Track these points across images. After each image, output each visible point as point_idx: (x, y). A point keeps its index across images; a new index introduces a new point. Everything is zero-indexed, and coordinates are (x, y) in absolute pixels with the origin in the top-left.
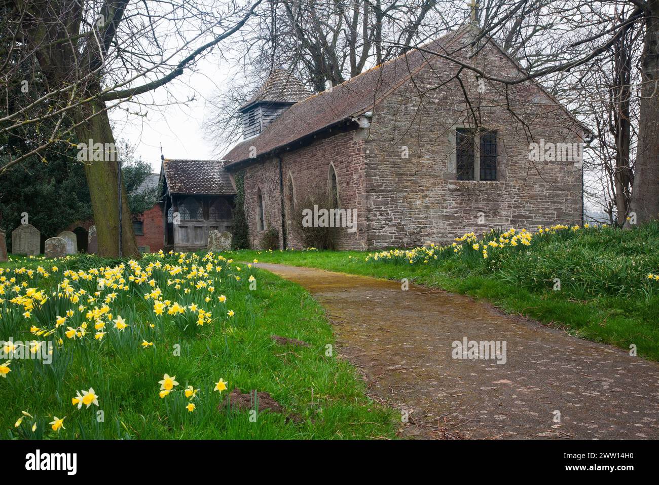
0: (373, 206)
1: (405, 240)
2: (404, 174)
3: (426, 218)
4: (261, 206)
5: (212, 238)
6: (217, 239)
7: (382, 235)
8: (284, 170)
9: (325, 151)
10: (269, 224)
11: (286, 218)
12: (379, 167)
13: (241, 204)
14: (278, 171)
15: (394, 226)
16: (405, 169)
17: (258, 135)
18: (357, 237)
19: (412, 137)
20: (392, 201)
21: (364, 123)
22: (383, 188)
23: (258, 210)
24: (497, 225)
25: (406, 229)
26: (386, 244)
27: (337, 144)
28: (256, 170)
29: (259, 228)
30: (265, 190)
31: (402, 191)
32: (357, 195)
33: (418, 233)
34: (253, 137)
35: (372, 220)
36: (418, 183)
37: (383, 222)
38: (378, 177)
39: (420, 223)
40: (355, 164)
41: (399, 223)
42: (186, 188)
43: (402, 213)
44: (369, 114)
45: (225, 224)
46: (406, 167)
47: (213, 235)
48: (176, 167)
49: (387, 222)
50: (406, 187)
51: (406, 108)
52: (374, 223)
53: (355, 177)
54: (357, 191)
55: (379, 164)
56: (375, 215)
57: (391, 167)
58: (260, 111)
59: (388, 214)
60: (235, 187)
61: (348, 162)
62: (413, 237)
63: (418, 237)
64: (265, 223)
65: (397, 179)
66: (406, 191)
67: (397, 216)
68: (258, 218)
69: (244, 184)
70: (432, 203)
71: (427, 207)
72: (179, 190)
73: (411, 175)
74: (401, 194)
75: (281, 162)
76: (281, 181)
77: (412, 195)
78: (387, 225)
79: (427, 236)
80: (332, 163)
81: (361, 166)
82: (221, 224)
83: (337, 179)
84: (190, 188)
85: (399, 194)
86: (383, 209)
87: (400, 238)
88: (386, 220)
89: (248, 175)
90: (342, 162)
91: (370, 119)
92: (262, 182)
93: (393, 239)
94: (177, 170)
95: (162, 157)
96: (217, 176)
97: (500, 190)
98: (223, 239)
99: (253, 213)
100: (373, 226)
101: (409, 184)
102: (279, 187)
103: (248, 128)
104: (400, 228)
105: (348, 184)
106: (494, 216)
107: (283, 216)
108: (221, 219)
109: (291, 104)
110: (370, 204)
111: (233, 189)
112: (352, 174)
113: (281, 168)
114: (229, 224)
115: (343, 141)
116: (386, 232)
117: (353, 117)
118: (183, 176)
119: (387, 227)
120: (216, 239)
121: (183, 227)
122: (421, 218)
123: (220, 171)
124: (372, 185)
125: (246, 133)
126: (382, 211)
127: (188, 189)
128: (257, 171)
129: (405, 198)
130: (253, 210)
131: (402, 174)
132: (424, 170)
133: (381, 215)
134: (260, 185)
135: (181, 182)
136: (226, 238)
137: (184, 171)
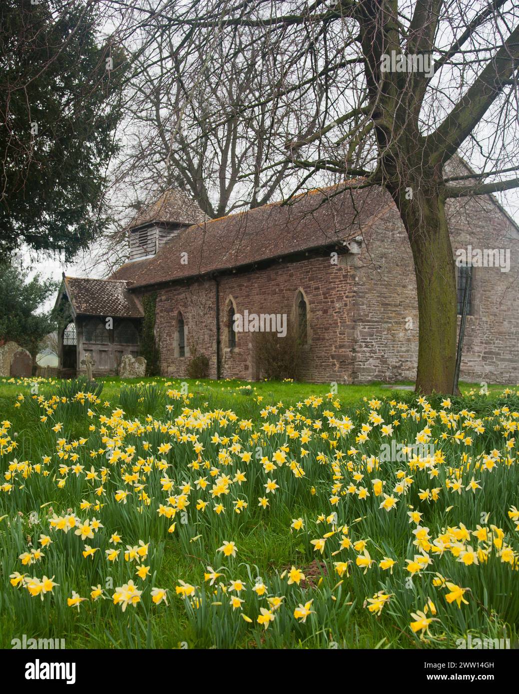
0: (360, 338)
1: (387, 374)
2: (389, 305)
3: (408, 351)
4: (181, 332)
5: (125, 363)
6: (131, 364)
7: (367, 368)
8: (221, 294)
9: (291, 276)
10: (194, 351)
11: (222, 345)
12: (367, 296)
13: (151, 327)
14: (213, 294)
15: (378, 358)
16: (390, 299)
17: (153, 256)
18: (336, 369)
19: (397, 265)
20: (377, 332)
21: (354, 248)
22: (369, 319)
23: (176, 335)
24: (470, 361)
25: (389, 362)
26: (370, 378)
27: (311, 268)
28: (175, 293)
29: (176, 354)
30: (190, 315)
31: (387, 322)
32: (339, 324)
33: (399, 367)
34: (144, 258)
35: (358, 352)
36: (402, 314)
37: (368, 354)
38: (365, 307)
39: (402, 356)
40: (338, 291)
41: (383, 356)
42: (91, 308)
43: (386, 346)
44: (359, 238)
45: (131, 349)
46: (391, 297)
47: (127, 360)
48: (78, 285)
49: (372, 355)
50: (389, 318)
51: (393, 234)
52: (359, 355)
53: (337, 305)
54: (339, 321)
55: (366, 293)
56: (361, 347)
57: (378, 297)
58: (157, 232)
59: (372, 345)
60: (141, 310)
61: (328, 289)
62: (395, 370)
63: (399, 371)
64: (187, 349)
65: (382, 309)
66: (390, 323)
67: (381, 348)
68: (175, 344)
69: (155, 307)
70: (414, 336)
71: (409, 340)
72: (85, 310)
73: (396, 306)
74: (386, 326)
75: (218, 285)
76: (218, 306)
77: (396, 327)
78: (372, 357)
79: (408, 370)
80: (301, 289)
81: (347, 294)
82: (127, 348)
83: (308, 307)
84: (96, 309)
85: (384, 325)
86: (368, 340)
87: (383, 372)
88: (371, 352)
89: (163, 298)
90: (317, 289)
91: (359, 243)
92: (185, 306)
93: (377, 373)
94: (80, 289)
95: (63, 274)
96: (121, 297)
97: (474, 325)
98: (137, 365)
99: (168, 338)
100: (359, 357)
101: (394, 315)
102: (213, 313)
103: (137, 249)
104: (383, 361)
105: (325, 312)
106: (468, 352)
107: (219, 343)
108: (126, 342)
109: (187, 226)
110: (357, 335)
111: (140, 312)
112: (332, 302)
113: (218, 292)
114: (135, 349)
115: (322, 266)
116: (370, 364)
117: (344, 241)
118: (87, 295)
119: (371, 360)
120: (129, 365)
121: (88, 350)
122: (403, 352)
123: (124, 292)
124: (359, 315)
125: (134, 253)
126: (368, 342)
127: (94, 309)
128: (179, 294)
129: (389, 329)
130: (169, 335)
131: (387, 304)
132: (408, 301)
133: (367, 346)
134: (182, 309)
135: (86, 301)
136: (141, 363)
137: (87, 290)
